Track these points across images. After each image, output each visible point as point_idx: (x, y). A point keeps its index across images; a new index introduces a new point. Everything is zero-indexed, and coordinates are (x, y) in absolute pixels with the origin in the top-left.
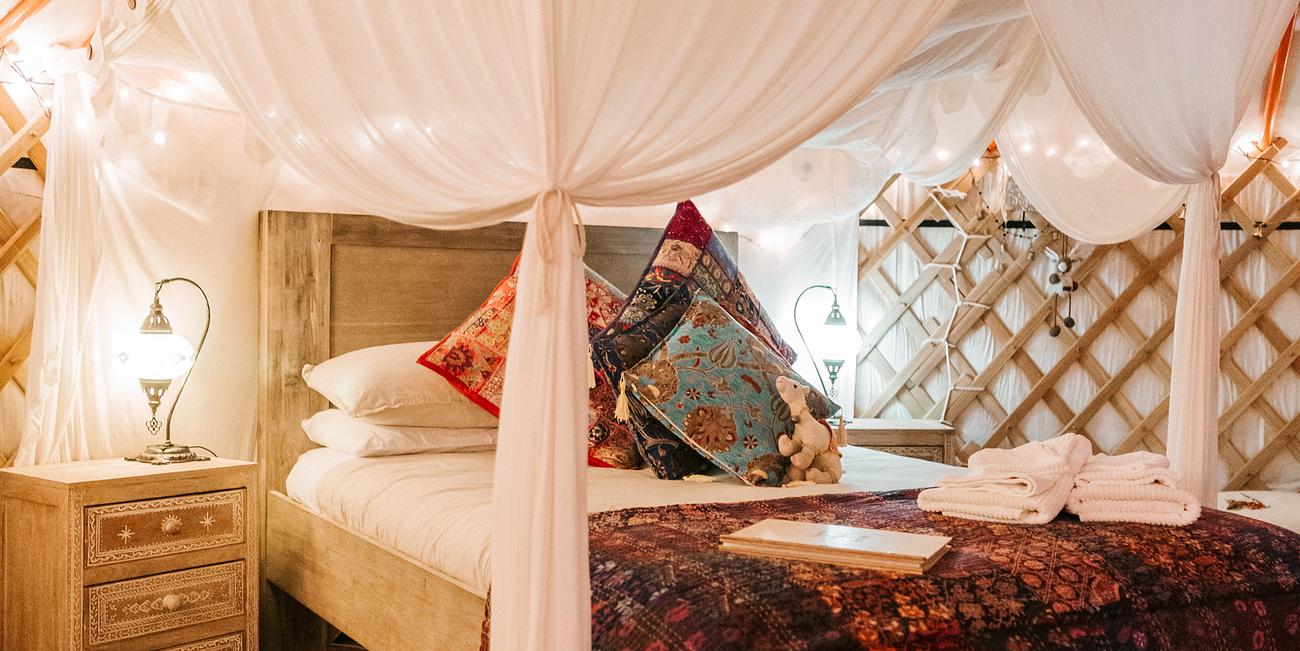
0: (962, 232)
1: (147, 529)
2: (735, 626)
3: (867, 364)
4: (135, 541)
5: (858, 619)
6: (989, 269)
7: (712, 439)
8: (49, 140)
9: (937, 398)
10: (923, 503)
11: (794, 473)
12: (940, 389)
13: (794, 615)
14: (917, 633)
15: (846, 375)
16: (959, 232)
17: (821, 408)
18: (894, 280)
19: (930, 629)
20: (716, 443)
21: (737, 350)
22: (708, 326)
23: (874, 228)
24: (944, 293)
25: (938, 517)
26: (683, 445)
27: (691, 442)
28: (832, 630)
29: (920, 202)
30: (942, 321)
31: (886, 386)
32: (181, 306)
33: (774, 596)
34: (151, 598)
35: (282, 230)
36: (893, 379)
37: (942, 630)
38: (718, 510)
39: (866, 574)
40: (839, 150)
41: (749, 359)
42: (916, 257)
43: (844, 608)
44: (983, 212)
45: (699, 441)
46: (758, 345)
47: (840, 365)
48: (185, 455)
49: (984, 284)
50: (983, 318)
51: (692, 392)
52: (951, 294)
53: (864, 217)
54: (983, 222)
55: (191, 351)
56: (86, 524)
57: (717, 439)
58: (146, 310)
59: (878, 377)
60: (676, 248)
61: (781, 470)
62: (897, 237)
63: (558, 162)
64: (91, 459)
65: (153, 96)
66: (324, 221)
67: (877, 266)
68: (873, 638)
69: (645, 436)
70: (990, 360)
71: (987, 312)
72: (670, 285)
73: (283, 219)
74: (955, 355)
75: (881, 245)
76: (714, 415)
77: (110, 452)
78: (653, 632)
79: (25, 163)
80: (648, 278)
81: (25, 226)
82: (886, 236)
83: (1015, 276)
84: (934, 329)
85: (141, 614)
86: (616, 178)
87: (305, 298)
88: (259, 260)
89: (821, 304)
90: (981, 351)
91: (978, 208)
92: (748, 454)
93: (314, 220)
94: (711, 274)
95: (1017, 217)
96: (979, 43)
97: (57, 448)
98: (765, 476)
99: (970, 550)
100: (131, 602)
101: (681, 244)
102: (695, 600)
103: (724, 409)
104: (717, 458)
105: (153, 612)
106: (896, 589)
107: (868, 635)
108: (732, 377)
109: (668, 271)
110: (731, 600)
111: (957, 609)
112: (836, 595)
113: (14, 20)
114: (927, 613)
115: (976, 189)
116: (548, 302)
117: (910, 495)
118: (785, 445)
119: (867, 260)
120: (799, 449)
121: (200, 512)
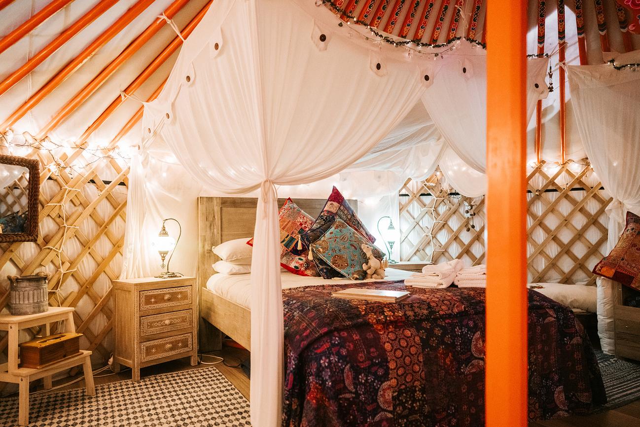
0: (435, 197)
1: (160, 299)
2: (329, 318)
3: (404, 243)
4: (156, 302)
5: (370, 316)
6: (445, 209)
7: (340, 265)
8: (130, 176)
9: (429, 254)
10: (406, 283)
11: (369, 276)
12: (430, 251)
13: (348, 314)
14: (390, 320)
15: (396, 247)
16: (434, 197)
17: (379, 255)
18: (412, 213)
19: (394, 319)
20: (342, 267)
21: (349, 236)
22: (339, 229)
23: (404, 197)
24: (430, 219)
25: (410, 287)
26: (332, 268)
27: (334, 266)
28: (360, 319)
29: (420, 187)
30: (429, 227)
31: (411, 250)
32: (171, 227)
33: (342, 309)
34: (161, 321)
35: (204, 203)
36: (413, 248)
37: (398, 319)
38: (337, 286)
39: (376, 302)
40: (390, 171)
41: (353, 239)
42: (419, 206)
43: (366, 312)
44: (441, 190)
45: (336, 266)
46: (357, 235)
47: (394, 243)
48: (173, 275)
49: (443, 215)
50: (443, 226)
51: (334, 250)
52: (432, 219)
53: (401, 193)
54: (441, 193)
55: (174, 241)
56: (140, 297)
57: (342, 265)
58: (160, 229)
59: (408, 247)
60: (332, 204)
61: (364, 275)
62: (412, 200)
63: (268, 172)
64: (144, 277)
65: (162, 161)
66: (218, 199)
67: (406, 209)
68: (374, 321)
69: (319, 265)
70: (447, 240)
71: (445, 224)
72: (329, 216)
73: (205, 199)
74: (434, 239)
75: (407, 202)
76: (341, 257)
77: (150, 274)
78: (303, 320)
79: (122, 184)
80: (322, 214)
81: (123, 203)
82: (408, 200)
83: (454, 212)
84: (427, 231)
85: (158, 326)
87: (212, 225)
88: (198, 213)
89: (385, 223)
90: (443, 237)
91: (440, 189)
92: (352, 270)
93: (215, 199)
94: (343, 212)
95: (454, 192)
97: (133, 274)
98: (358, 277)
99: (416, 296)
100: (155, 322)
101: (333, 203)
102: (317, 310)
103: (344, 255)
104: (342, 272)
105: (162, 326)
106: (385, 307)
107: (372, 320)
108: (347, 245)
109: (329, 212)
110: (328, 310)
111: (405, 313)
112: (364, 308)
113: (118, 138)
114: (394, 314)
115: (439, 183)
116: (266, 215)
117: (402, 281)
118: (365, 267)
119: (402, 207)
120: (370, 268)
121: (177, 293)
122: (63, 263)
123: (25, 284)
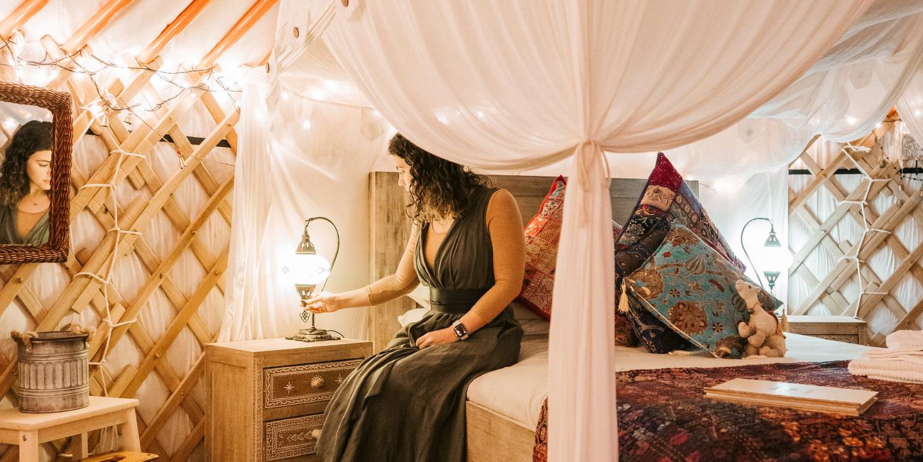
0: (868, 177)
1: (302, 385)
2: (723, 448)
3: (796, 276)
4: (294, 392)
5: (813, 446)
6: (890, 204)
7: (689, 325)
8: (239, 128)
9: (851, 301)
10: (852, 370)
11: (751, 350)
12: (853, 294)
13: (766, 442)
14: (858, 457)
15: (781, 283)
16: (866, 176)
17: (769, 304)
18: (816, 213)
19: (868, 454)
20: (692, 328)
21: (706, 262)
22: (683, 245)
23: (800, 175)
24: (855, 223)
25: (864, 379)
26: (669, 330)
27: (674, 327)
28: (793, 452)
29: (834, 156)
30: (853, 243)
31: (811, 292)
32: (322, 236)
33: (749, 428)
34: (305, 431)
35: (384, 185)
36: (816, 287)
37: (877, 456)
38: (699, 372)
39: (816, 415)
40: (774, 119)
41: (714, 268)
42: (832, 197)
43: (802, 437)
44: (884, 162)
45: (680, 327)
46: (720, 259)
47: (777, 275)
48: (323, 336)
49: (886, 215)
50: (886, 240)
51: (674, 292)
52: (861, 224)
53: (792, 168)
54: (884, 169)
55: (328, 266)
56: (264, 380)
57: (693, 325)
58: (299, 239)
59: (805, 285)
60: (657, 191)
61: (741, 347)
62: (817, 182)
64: (264, 338)
65: (303, 97)
67: (803, 203)
68: (825, 458)
69: (640, 323)
70: (892, 272)
71: (889, 236)
72: (653, 217)
73: (385, 178)
74: (865, 268)
75: (805, 189)
76: (690, 308)
77: (275, 333)
78: (661, 451)
79: (224, 144)
80: (637, 213)
81: (224, 184)
82: (809, 181)
83: (911, 209)
84: (848, 249)
85: (299, 441)
86: (630, 133)
87: (400, 230)
88: (369, 205)
89: (762, 231)
90: (885, 265)
91: (880, 159)
92: (715, 336)
94: (683, 209)
95: (911, 164)
96: (882, 35)
97: (243, 330)
98: (729, 351)
99: (893, 401)
100: (292, 433)
101: (661, 188)
102: (691, 429)
103: (698, 303)
104: (694, 339)
105: (307, 441)
106: (840, 425)
107: (822, 457)
108: (703, 281)
109: (652, 208)
110: (718, 430)
111: (888, 441)
112: (795, 428)
113: (220, 49)
114: (865, 443)
115: (878, 145)
116: (586, 219)
117: (844, 364)
118: (743, 330)
119: (795, 199)
120: (753, 332)
121: (335, 374)
122: (111, 307)
123: (47, 349)
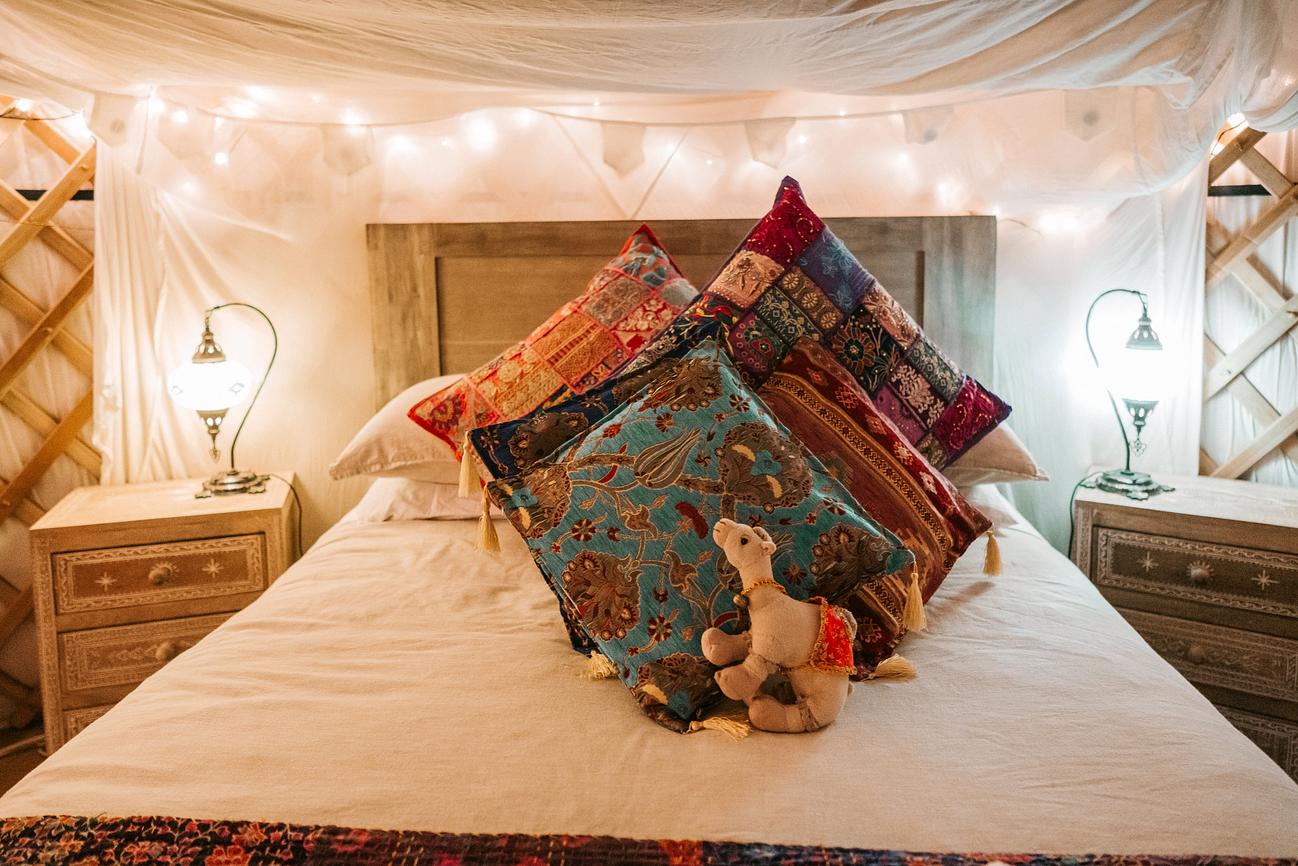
1: (130, 576)
4: (115, 588)
7: (601, 611)
18: (1279, 275)
20: (606, 619)
21: (693, 454)
23: (1242, 199)
27: (575, 608)
31: (1262, 432)
35: (381, 244)
36: (1274, 424)
45: (584, 610)
51: (583, 529)
56: (54, 570)
60: (747, 265)
61: (707, 689)
62: (1284, 209)
66: (426, 233)
73: (382, 233)
76: (607, 571)
79: (83, 195)
80: (687, 313)
87: (410, 314)
92: (649, 650)
93: (414, 229)
94: (797, 302)
98: (663, 699)
101: (758, 258)
103: (624, 563)
105: (149, 660)
108: (661, 503)
109: (717, 300)
118: (712, 647)
119: (1228, 245)
120: (743, 655)
121: (205, 559)
